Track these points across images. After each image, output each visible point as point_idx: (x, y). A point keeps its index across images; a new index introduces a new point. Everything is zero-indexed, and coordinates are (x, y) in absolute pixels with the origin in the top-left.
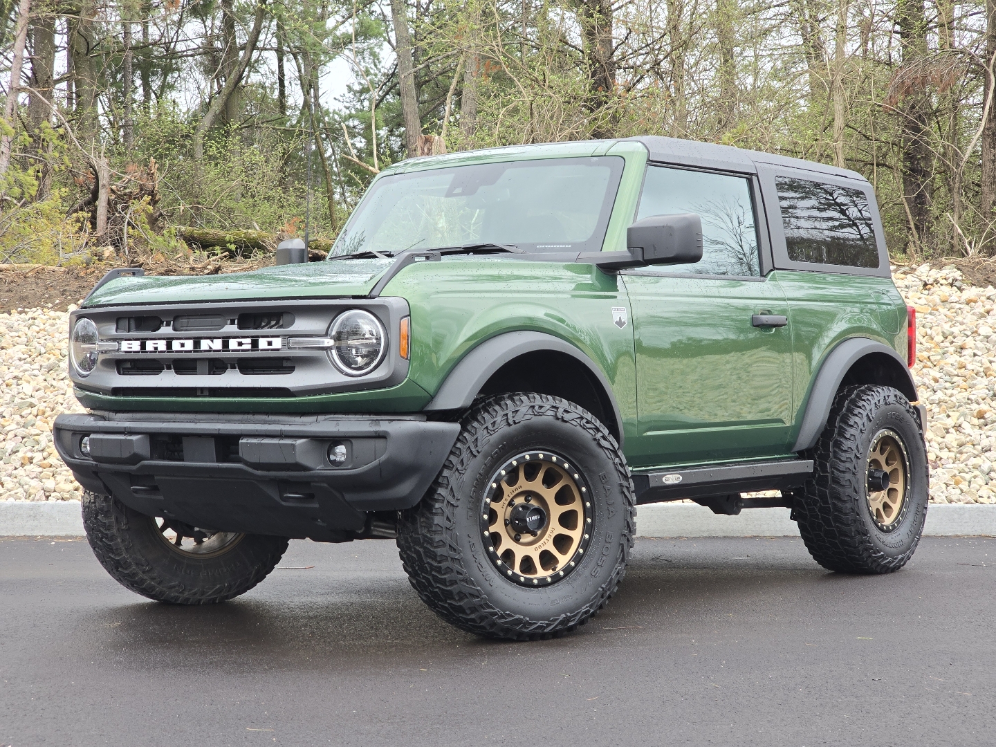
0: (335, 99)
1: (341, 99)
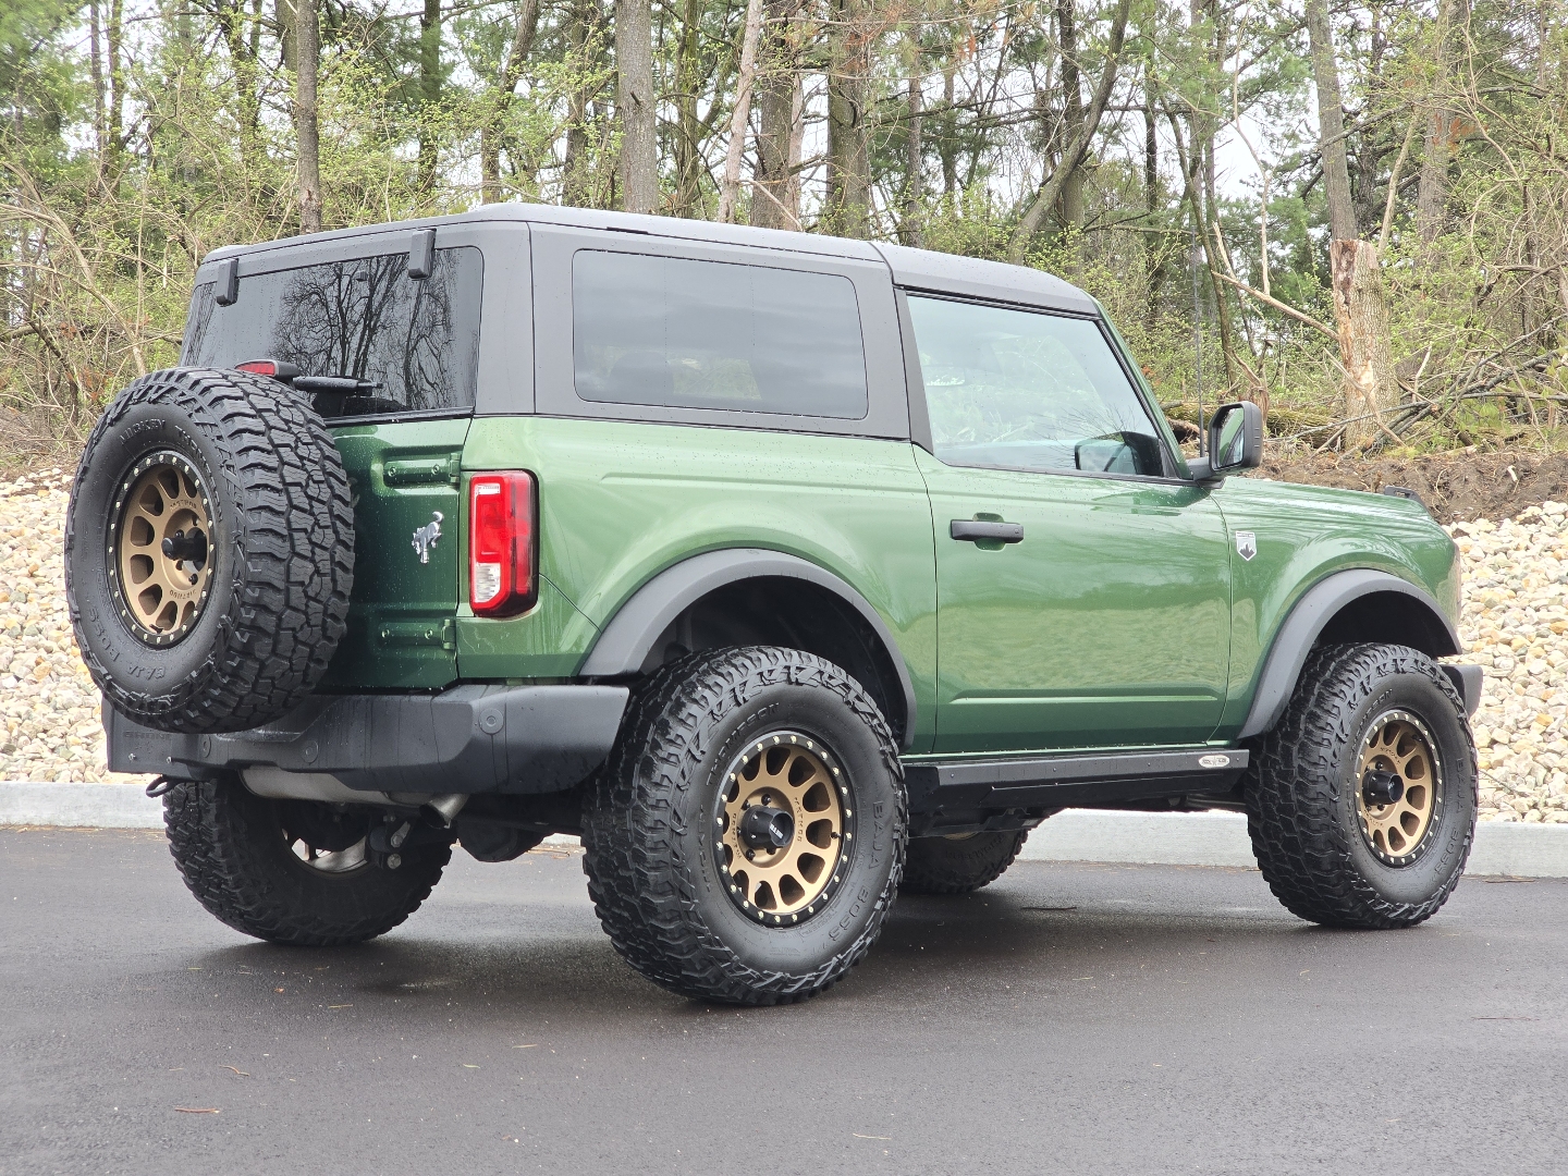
0: (1241, 181)
1: (1251, 182)
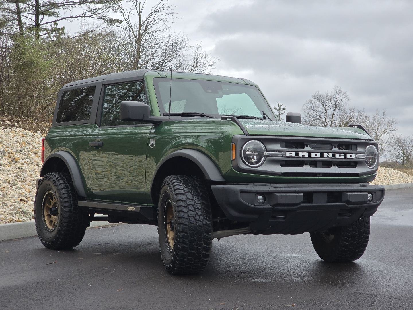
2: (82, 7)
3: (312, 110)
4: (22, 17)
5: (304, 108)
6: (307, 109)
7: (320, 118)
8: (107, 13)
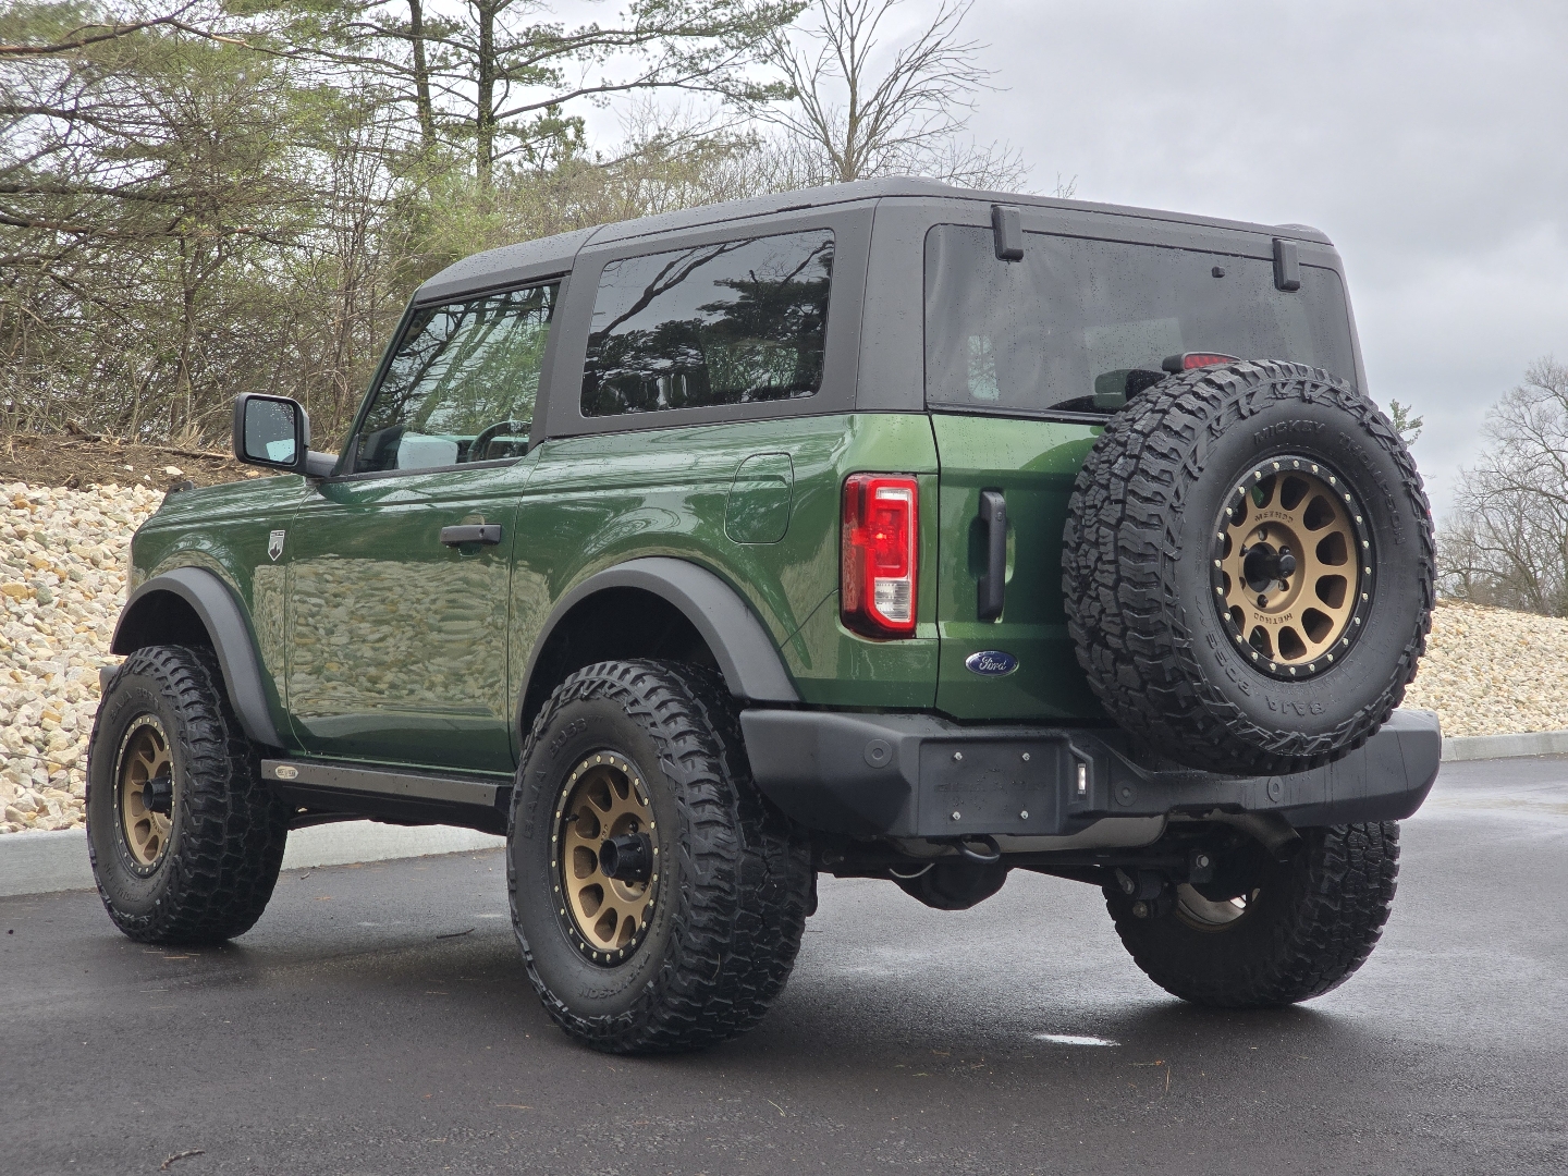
2: (645, 50)
3: (1526, 430)
4: (433, 91)
5: (1495, 420)
6: (1505, 423)
7: (1556, 458)
8: (736, 68)
